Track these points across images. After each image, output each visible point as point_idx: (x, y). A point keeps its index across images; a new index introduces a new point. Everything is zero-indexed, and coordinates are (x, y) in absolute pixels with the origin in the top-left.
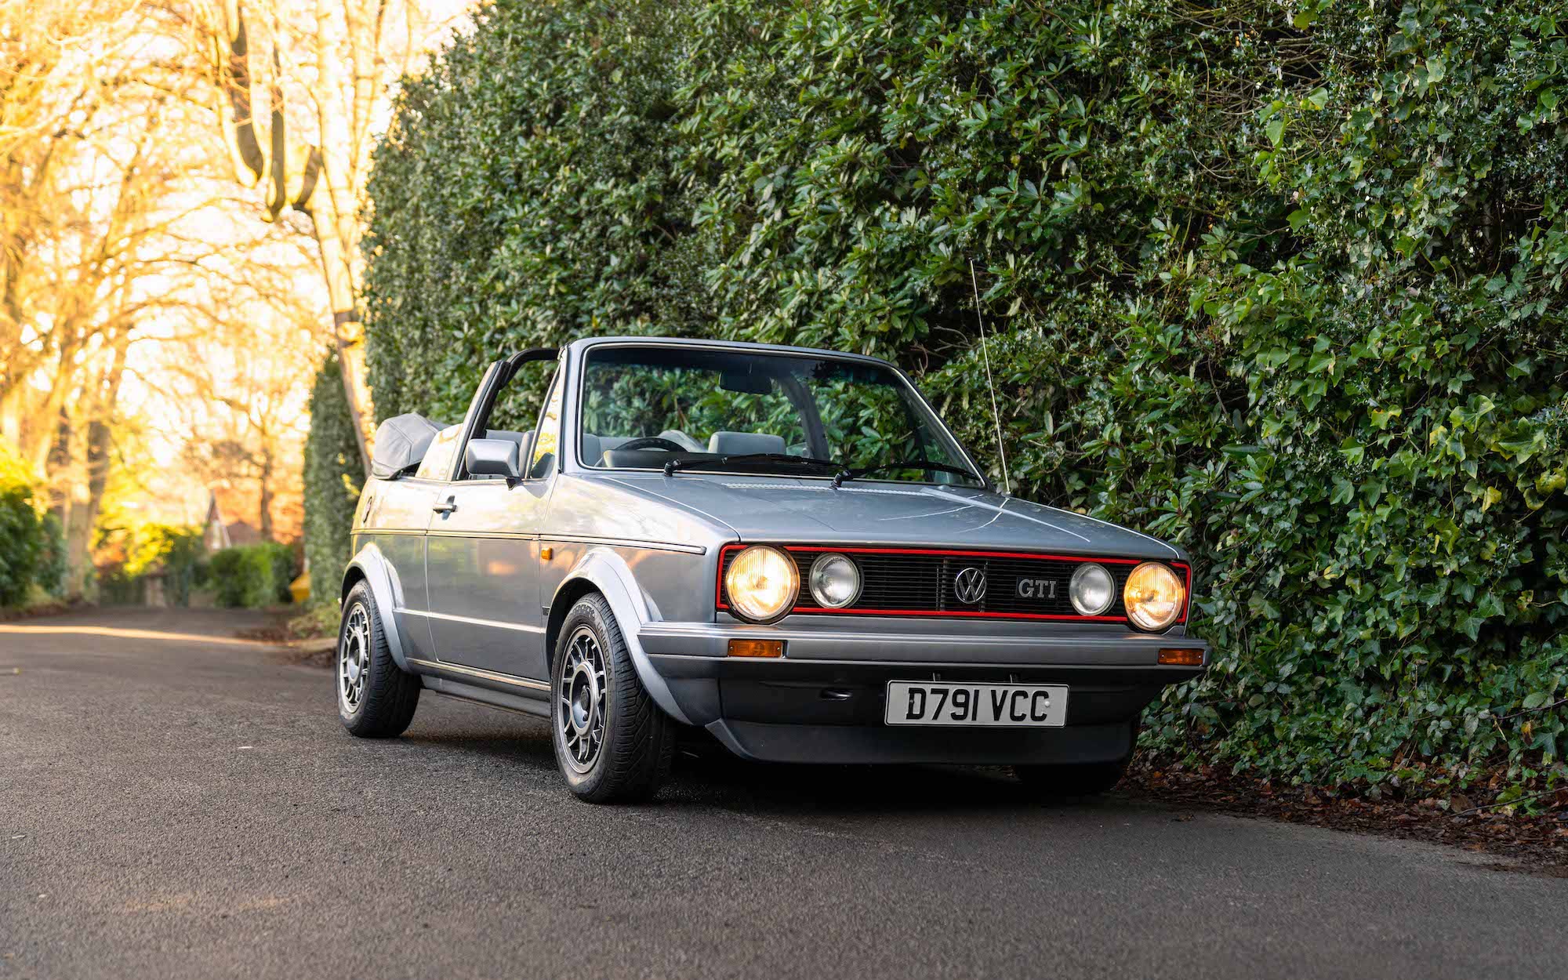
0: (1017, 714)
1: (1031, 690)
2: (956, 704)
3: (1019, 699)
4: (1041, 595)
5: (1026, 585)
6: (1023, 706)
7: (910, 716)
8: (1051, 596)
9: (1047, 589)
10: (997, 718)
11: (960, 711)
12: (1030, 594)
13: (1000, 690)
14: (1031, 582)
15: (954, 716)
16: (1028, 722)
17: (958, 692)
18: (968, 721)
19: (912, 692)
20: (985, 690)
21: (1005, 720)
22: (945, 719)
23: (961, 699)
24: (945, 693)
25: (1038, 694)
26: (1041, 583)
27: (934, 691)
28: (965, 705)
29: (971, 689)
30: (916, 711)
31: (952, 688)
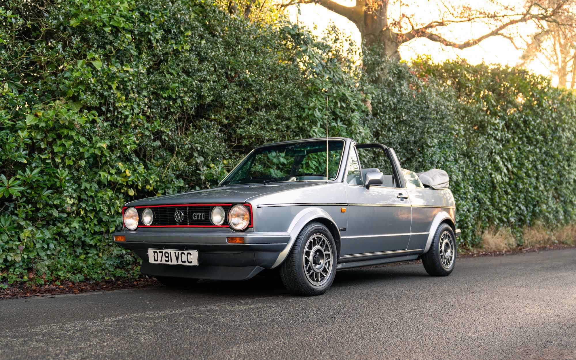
0: (183, 260)
1: (186, 252)
2: (166, 257)
3: (183, 255)
4: (199, 219)
5: (195, 215)
6: (184, 258)
7: (155, 260)
8: (203, 219)
9: (201, 216)
10: (178, 262)
11: (167, 259)
12: (196, 218)
13: (177, 252)
14: (196, 214)
15: (166, 261)
16: (187, 264)
17: (166, 253)
18: (169, 263)
19: (154, 252)
20: (173, 252)
21: (180, 263)
22: (163, 262)
23: (167, 255)
24: (162, 252)
25: (188, 254)
26: (199, 214)
27: (160, 252)
28: (168, 257)
29: (169, 251)
30: (156, 259)
31: (164, 251)
